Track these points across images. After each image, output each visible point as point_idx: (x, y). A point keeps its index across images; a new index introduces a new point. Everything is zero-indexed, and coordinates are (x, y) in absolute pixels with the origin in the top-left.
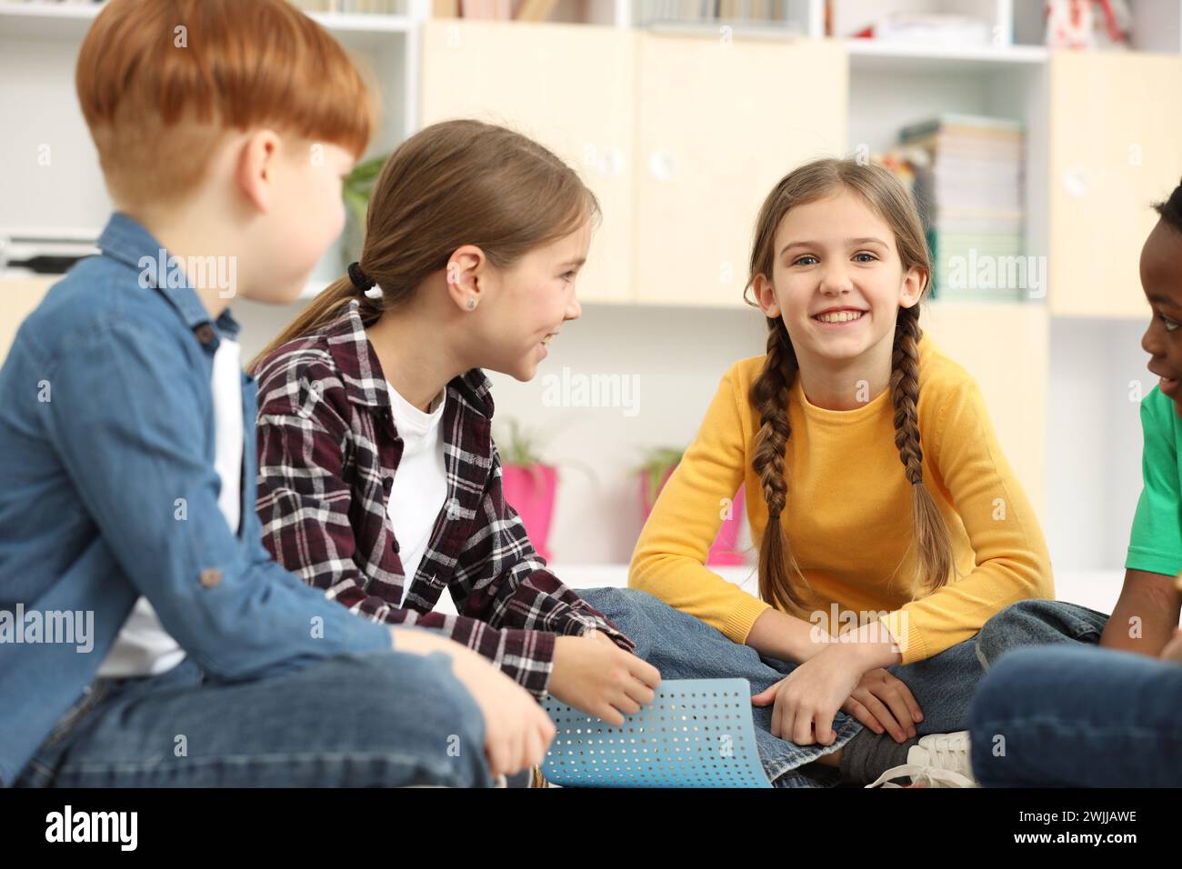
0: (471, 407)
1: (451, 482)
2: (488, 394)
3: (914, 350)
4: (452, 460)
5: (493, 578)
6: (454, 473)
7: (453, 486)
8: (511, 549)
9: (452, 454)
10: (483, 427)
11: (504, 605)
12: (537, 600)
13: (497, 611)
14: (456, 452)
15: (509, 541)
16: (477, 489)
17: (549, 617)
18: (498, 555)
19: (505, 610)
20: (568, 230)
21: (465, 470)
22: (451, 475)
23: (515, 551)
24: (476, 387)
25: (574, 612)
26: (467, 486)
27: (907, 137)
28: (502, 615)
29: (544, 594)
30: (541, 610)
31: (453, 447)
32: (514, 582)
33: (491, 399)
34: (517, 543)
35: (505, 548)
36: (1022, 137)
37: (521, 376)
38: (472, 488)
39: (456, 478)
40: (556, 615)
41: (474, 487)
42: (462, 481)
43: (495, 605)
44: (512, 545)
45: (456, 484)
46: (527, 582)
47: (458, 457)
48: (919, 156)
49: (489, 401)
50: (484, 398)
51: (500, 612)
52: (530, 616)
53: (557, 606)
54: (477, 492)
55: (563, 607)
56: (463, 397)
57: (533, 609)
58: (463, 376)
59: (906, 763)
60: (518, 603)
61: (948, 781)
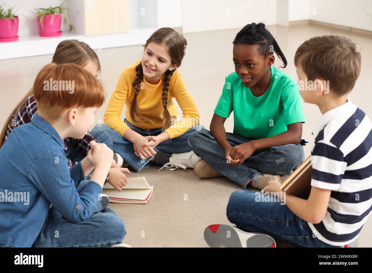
59: (169, 162)
60: (84, 146)
61: (180, 166)
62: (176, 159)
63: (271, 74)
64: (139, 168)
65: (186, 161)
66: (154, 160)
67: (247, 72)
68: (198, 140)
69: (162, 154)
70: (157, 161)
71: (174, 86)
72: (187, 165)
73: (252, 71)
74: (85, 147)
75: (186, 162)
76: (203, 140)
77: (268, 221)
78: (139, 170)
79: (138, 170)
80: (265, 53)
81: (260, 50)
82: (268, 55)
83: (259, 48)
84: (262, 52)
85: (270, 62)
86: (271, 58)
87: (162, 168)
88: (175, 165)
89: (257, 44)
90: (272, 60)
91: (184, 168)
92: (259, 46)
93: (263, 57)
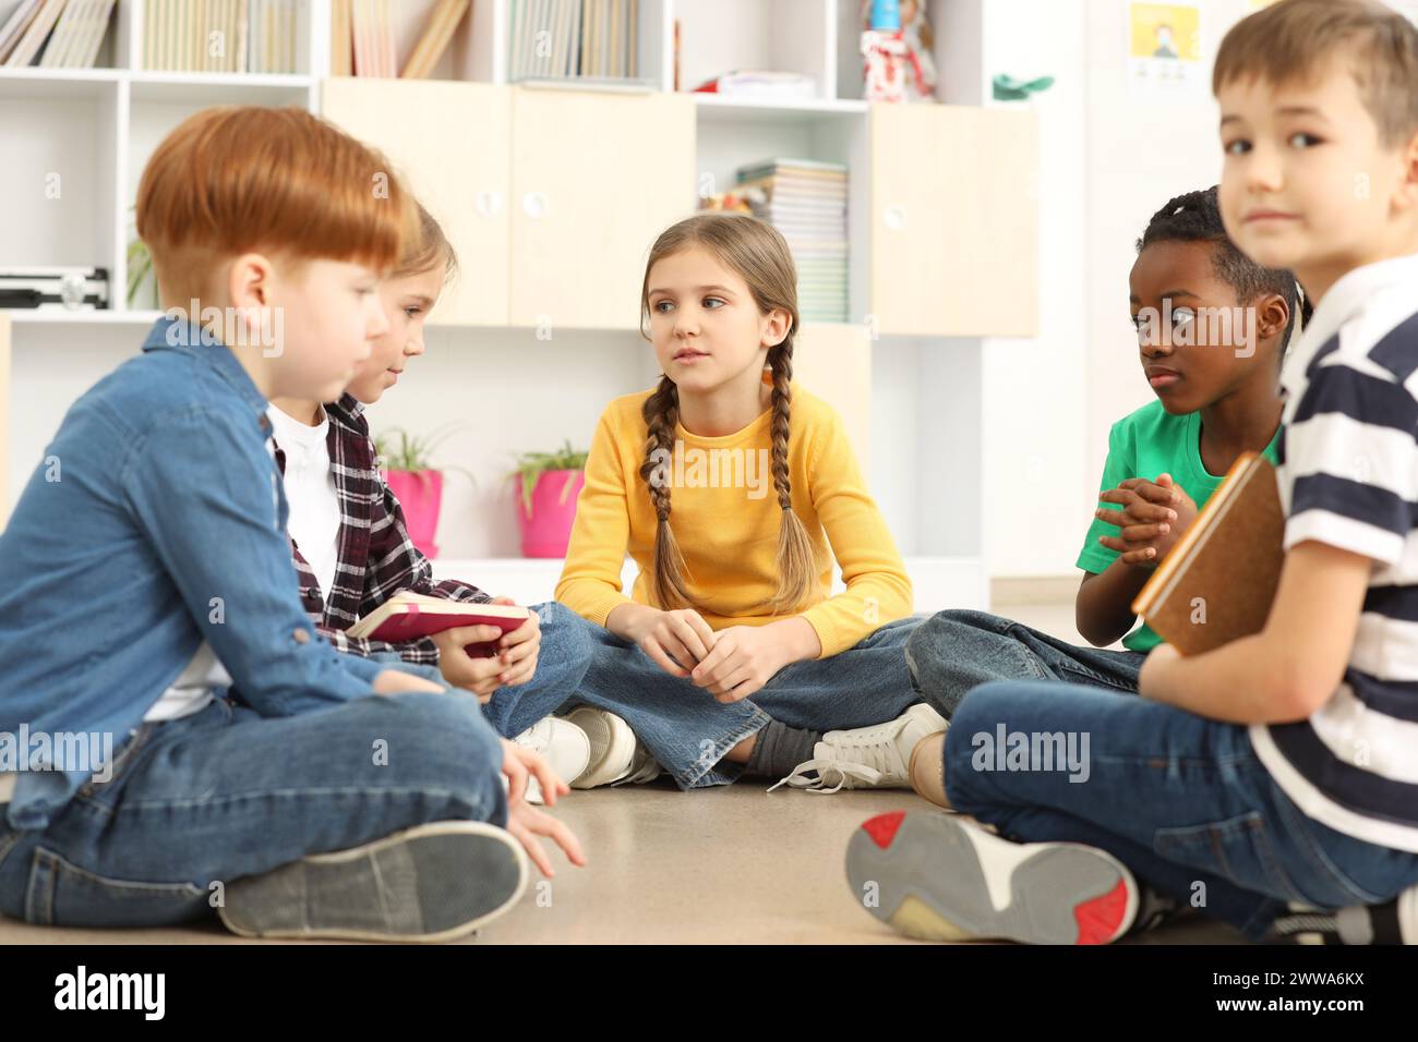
0: (348, 428)
1: (340, 496)
2: (361, 415)
3: (785, 389)
4: (338, 477)
6: (342, 488)
7: (342, 500)
9: (338, 472)
10: (362, 442)
14: (341, 469)
16: (366, 500)
20: (424, 267)
21: (352, 485)
22: (340, 490)
24: (350, 411)
26: (356, 498)
27: (743, 177)
31: (338, 465)
33: (364, 419)
36: (846, 178)
38: (361, 499)
39: (344, 492)
41: (363, 498)
42: (351, 494)
45: (345, 497)
47: (344, 473)
48: (756, 195)
49: (363, 422)
50: (358, 419)
54: (367, 503)
56: (340, 420)
58: (337, 402)
59: (812, 758)
61: (858, 773)
62: (843, 748)
64: (695, 772)
65: (879, 750)
66: (753, 753)
68: (939, 640)
69: (786, 732)
70: (763, 759)
72: (883, 768)
75: (880, 754)
76: (960, 639)
78: (694, 780)
79: (689, 780)
80: (1245, 280)
81: (1224, 263)
82: (1255, 290)
83: (1218, 256)
84: (1229, 270)
85: (1265, 326)
86: (1270, 309)
87: (783, 781)
88: (836, 771)
89: (1214, 240)
90: (1276, 318)
91: (873, 776)
92: (1222, 249)
93: (1234, 291)
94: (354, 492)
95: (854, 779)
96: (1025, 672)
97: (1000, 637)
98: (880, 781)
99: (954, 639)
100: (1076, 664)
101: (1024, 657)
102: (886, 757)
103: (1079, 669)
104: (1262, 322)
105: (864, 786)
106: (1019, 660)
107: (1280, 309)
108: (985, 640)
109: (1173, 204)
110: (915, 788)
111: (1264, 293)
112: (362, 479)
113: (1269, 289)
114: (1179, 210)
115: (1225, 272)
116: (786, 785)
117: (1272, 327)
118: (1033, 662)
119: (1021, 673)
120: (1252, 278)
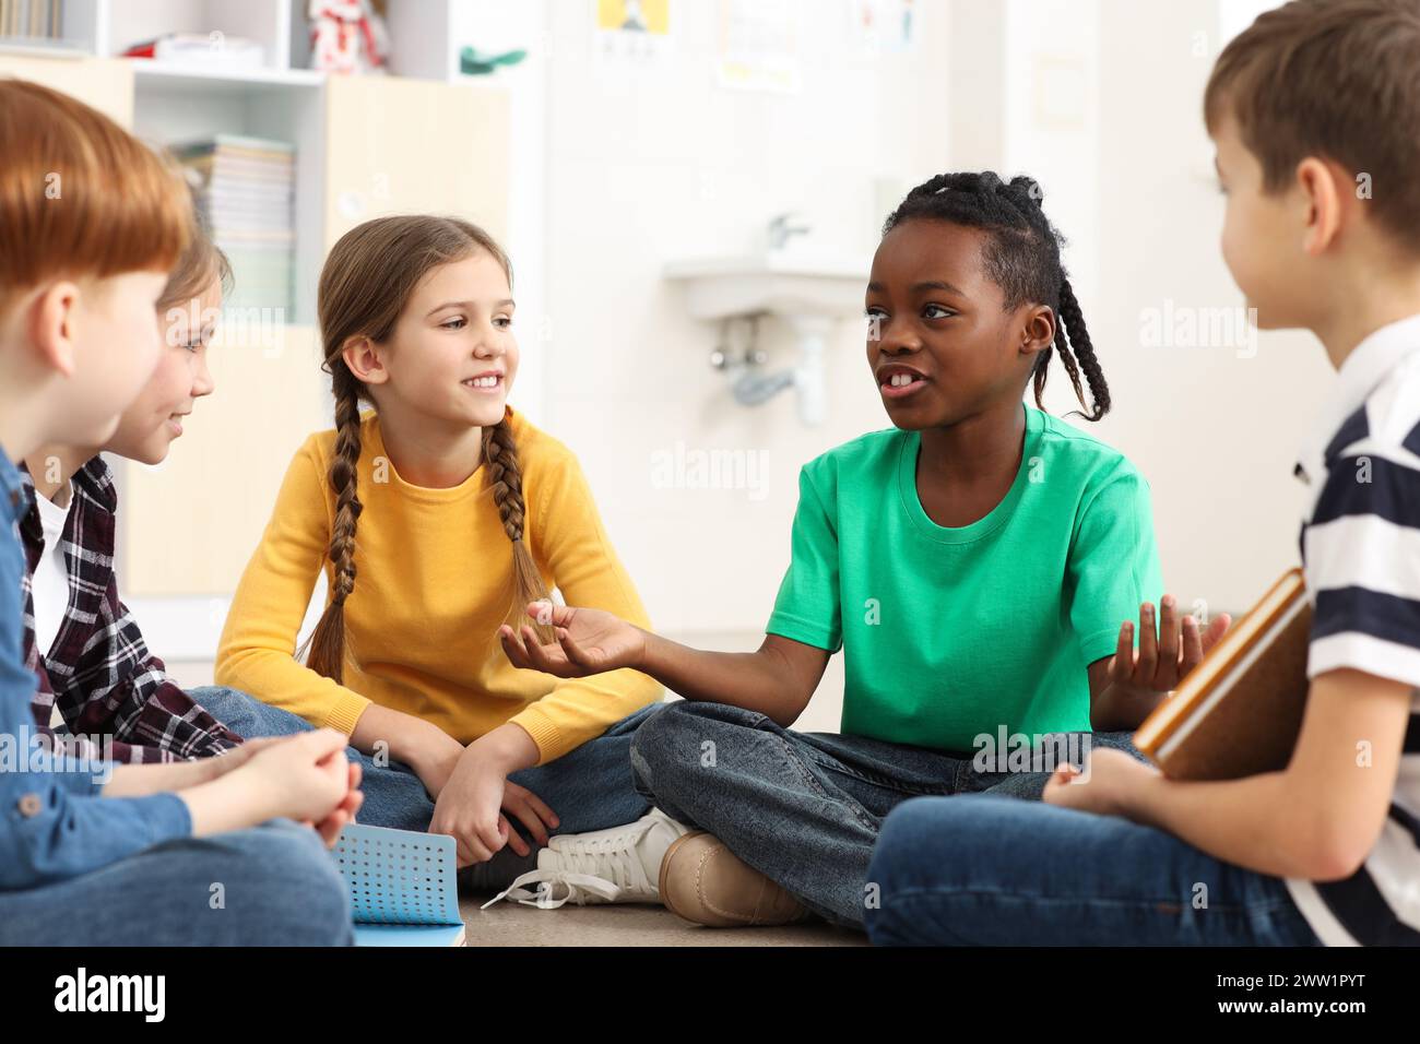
0: (92, 500)
1: (73, 584)
2: (111, 485)
4: (73, 560)
5: (110, 688)
6: (76, 575)
7: (75, 589)
8: (125, 654)
9: (73, 553)
10: (105, 522)
11: (129, 725)
12: (169, 725)
13: (121, 730)
14: (77, 551)
15: (123, 644)
16: (99, 591)
17: (186, 749)
18: (113, 661)
19: (129, 729)
21: (87, 571)
22: (73, 577)
23: (130, 655)
24: (98, 477)
25: (215, 743)
26: (89, 588)
28: (126, 734)
29: (177, 718)
30: (175, 736)
31: (74, 546)
32: (138, 697)
33: (113, 490)
34: (131, 646)
35: (120, 653)
37: (149, 459)
38: (94, 589)
39: (78, 580)
40: (195, 746)
41: (93, 588)
42: (84, 583)
43: (117, 722)
44: (126, 649)
45: (78, 587)
46: (154, 701)
47: (80, 556)
48: (195, 178)
49: (111, 493)
51: (124, 730)
52: (162, 742)
53: (194, 735)
54: (99, 594)
55: (201, 737)
56: (86, 491)
57: (165, 735)
59: (536, 868)
60: (147, 726)
61: (590, 887)
62: (572, 855)
63: (1025, 432)
65: (617, 859)
67: (915, 344)
68: (680, 738)
71: (546, 516)
72: (621, 880)
73: (937, 339)
74: (155, 730)
75: (618, 864)
77: (1087, 908)
80: (1015, 282)
81: (996, 259)
82: (1025, 296)
83: (992, 249)
84: (1000, 267)
85: (1027, 341)
86: (1036, 320)
87: (500, 896)
88: (564, 885)
89: (989, 229)
90: (1039, 332)
91: (609, 890)
92: (996, 241)
93: (1002, 293)
94: (89, 580)
95: (586, 893)
96: (788, 772)
97: (753, 732)
98: (618, 897)
99: (698, 735)
100: (834, 762)
101: (784, 755)
102: (625, 867)
103: (838, 766)
104: (1026, 333)
105: (598, 901)
106: (778, 758)
107: (1047, 323)
108: (735, 736)
109: (938, 182)
110: (668, 905)
111: (1033, 301)
112: (100, 566)
113: (1038, 298)
114: (943, 190)
115: (997, 268)
116: (504, 900)
117: (1036, 342)
118: (795, 760)
119: (783, 773)
120: (1023, 282)
